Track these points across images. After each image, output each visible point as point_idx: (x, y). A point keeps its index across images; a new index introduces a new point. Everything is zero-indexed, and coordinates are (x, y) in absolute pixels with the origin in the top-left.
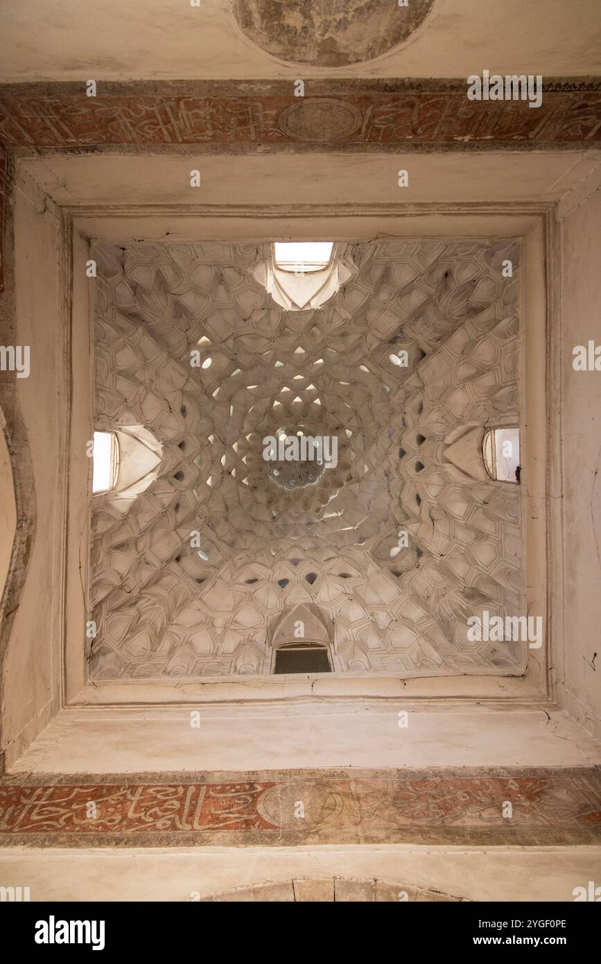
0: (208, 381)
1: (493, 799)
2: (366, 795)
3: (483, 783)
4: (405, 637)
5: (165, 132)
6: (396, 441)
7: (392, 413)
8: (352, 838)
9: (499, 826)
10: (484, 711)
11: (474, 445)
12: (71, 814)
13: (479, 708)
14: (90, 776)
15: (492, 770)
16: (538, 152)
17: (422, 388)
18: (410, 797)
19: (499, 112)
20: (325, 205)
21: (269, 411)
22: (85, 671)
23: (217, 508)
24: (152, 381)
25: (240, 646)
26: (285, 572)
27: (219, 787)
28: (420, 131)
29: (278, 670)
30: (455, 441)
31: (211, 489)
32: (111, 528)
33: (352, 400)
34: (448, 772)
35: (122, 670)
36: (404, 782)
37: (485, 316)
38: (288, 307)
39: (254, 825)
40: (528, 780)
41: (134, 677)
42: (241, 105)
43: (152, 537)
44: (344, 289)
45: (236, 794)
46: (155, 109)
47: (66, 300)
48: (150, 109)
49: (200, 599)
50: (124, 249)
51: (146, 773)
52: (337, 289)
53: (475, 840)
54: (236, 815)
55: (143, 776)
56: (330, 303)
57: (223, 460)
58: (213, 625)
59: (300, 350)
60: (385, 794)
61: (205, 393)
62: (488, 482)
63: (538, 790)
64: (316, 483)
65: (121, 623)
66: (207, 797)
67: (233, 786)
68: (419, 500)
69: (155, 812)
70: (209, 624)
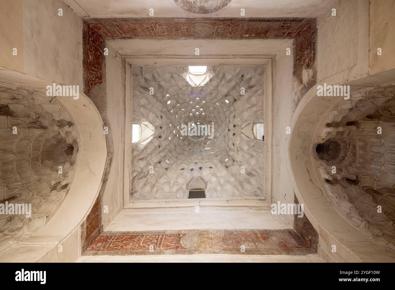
0: (169, 108)
1: (253, 239)
2: (214, 238)
3: (250, 234)
4: (228, 187)
5: (152, 33)
6: (227, 126)
7: (226, 118)
8: (209, 252)
9: (254, 248)
10: (251, 211)
11: (251, 128)
12: (123, 245)
13: (250, 210)
14: (129, 232)
15: (253, 230)
16: (269, 40)
17: (235, 110)
18: (228, 239)
19: (256, 28)
20: (204, 55)
21: (189, 117)
22: (130, 198)
23: (172, 146)
24: (151, 108)
25: (178, 190)
26: (193, 166)
27: (169, 235)
28: (232, 33)
29: (189, 198)
30: (244, 127)
31: (170, 141)
32: (138, 154)
33: (214, 113)
34: (239, 230)
35: (141, 198)
36: (226, 234)
37: (254, 89)
38: (193, 85)
39: (179, 248)
40: (264, 233)
41: (145, 200)
42: (176, 25)
43: (151, 156)
44: (211, 80)
45: (174, 238)
46: (149, 26)
47: (123, 84)
48: (148, 26)
49: (166, 175)
50: (142, 68)
51: (147, 231)
52: (208, 80)
53: (246, 253)
54: (174, 245)
55: (146, 232)
56: (207, 84)
57: (174, 132)
58: (170, 183)
59: (198, 98)
60: (220, 238)
61: (168, 111)
62: (255, 140)
63: (267, 237)
64: (203, 139)
65: (142, 182)
66: (165, 239)
67: (173, 235)
68: (234, 144)
69: (149, 244)
70: (169, 183)
